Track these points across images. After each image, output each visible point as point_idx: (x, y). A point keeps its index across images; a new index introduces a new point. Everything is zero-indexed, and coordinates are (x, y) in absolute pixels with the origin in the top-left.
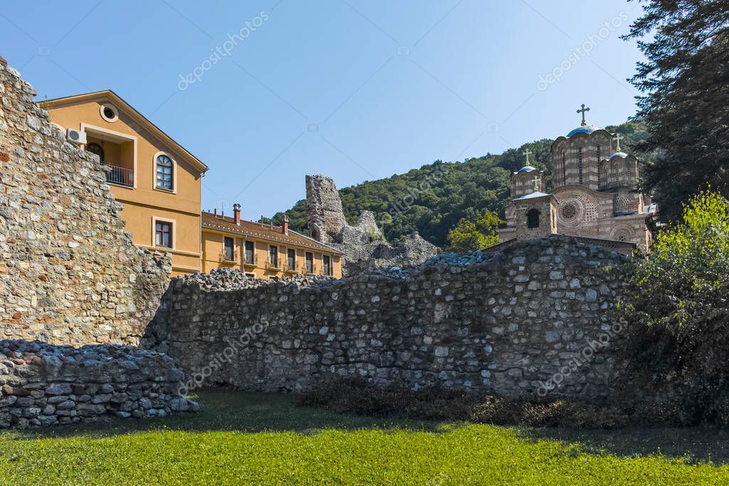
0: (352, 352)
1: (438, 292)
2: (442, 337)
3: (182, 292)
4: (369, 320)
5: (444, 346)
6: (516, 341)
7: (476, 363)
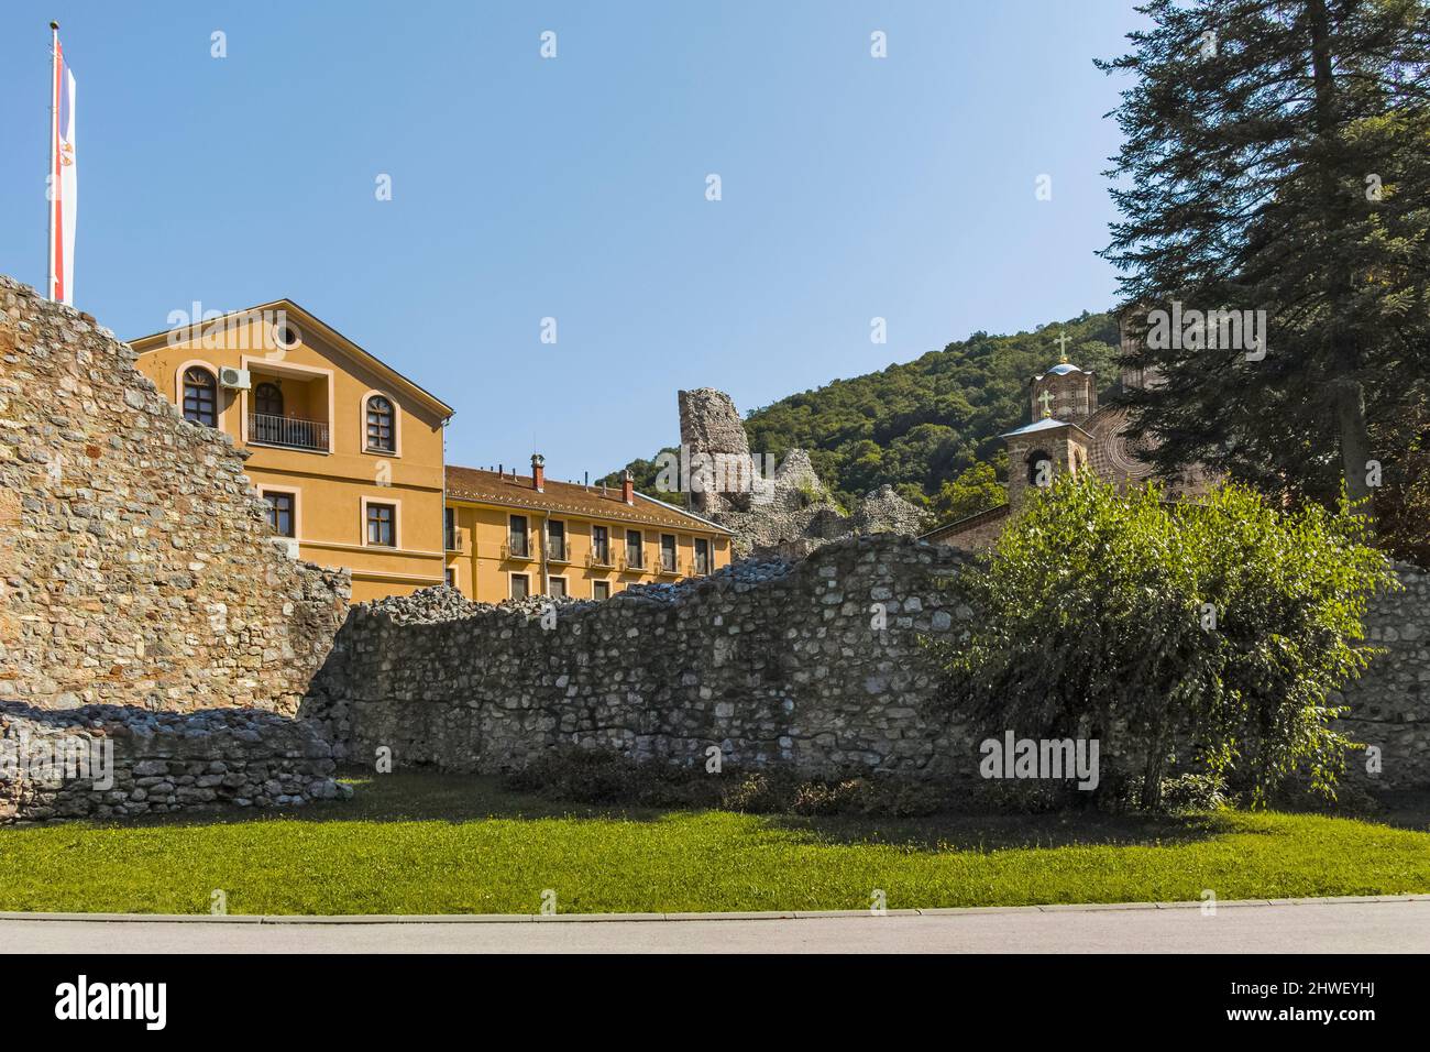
0: (602, 713)
1: (719, 621)
2: (725, 689)
3: (366, 627)
4: (624, 664)
5: (726, 701)
6: (826, 693)
7: (771, 726)
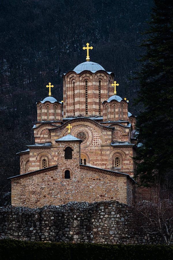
0: (43, 237)
1: (75, 217)
2: (76, 232)
4: (50, 225)
5: (77, 235)
6: (101, 234)
7: (88, 241)
